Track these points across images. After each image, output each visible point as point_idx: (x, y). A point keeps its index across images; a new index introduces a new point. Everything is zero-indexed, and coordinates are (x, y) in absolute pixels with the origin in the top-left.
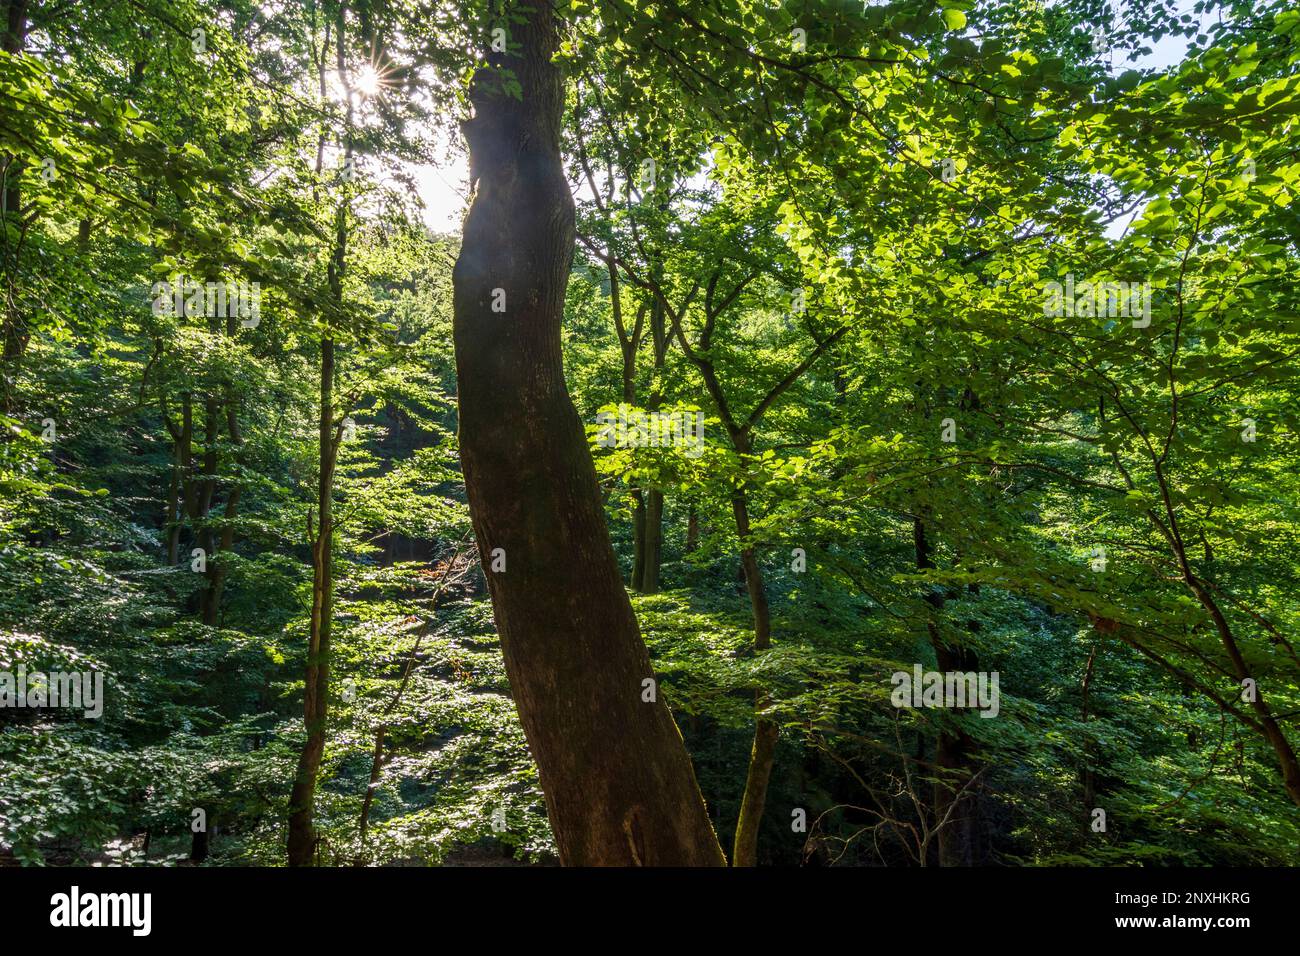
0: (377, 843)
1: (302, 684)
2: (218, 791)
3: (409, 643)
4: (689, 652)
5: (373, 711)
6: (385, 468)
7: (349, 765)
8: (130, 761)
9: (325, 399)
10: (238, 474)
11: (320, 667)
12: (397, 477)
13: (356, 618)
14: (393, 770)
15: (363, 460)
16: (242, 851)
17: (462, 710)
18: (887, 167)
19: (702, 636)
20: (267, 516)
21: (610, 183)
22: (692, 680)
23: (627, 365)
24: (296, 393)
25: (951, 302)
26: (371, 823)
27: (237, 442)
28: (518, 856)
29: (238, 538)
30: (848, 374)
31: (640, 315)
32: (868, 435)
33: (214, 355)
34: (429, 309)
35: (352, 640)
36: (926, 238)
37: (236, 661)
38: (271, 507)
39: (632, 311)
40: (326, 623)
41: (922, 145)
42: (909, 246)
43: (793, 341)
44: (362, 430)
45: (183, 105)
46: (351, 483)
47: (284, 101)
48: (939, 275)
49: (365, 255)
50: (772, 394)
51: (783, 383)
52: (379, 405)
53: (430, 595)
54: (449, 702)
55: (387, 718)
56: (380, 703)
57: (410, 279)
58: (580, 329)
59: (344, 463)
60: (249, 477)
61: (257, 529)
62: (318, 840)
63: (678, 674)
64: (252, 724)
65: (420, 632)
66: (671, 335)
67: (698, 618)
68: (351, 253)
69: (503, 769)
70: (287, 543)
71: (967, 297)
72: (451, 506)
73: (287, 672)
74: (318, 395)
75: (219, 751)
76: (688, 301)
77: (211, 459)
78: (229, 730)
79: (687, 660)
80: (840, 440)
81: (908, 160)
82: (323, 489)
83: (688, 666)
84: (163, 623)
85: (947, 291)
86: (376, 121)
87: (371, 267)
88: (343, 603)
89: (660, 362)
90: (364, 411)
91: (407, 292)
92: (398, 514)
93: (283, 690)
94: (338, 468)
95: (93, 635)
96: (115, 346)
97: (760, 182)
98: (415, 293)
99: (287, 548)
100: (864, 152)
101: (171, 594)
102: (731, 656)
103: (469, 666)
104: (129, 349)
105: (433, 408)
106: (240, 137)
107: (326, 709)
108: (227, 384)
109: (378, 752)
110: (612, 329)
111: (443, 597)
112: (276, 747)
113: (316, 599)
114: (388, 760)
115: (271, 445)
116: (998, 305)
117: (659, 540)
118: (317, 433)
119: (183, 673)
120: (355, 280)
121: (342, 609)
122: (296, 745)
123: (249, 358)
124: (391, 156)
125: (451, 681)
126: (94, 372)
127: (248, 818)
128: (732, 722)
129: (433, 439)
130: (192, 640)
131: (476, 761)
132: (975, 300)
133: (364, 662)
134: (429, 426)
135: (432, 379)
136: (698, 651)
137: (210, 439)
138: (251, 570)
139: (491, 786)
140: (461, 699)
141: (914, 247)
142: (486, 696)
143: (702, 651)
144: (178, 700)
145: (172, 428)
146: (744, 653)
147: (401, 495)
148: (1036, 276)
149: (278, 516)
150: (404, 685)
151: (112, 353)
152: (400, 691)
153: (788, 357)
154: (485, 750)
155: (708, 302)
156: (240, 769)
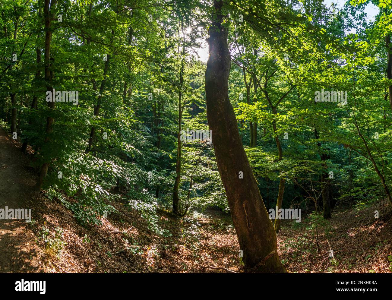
0: (191, 203)
1: (176, 164)
2: (160, 184)
3: (197, 157)
4: (263, 162)
5: (190, 172)
6: (192, 117)
7: (185, 183)
8: (146, 173)
9: (180, 102)
10: (164, 118)
11: (179, 161)
12: (195, 119)
13: (186, 151)
14: (195, 186)
15: (188, 115)
16: (165, 198)
17: (210, 174)
18: (299, 50)
19: (266, 157)
20: (169, 127)
21: (243, 49)
22: (264, 169)
23: (248, 92)
24: (174, 101)
25: (316, 80)
26: (190, 198)
27: (164, 111)
28: (223, 211)
29: (164, 131)
30: (300, 94)
31: (251, 80)
32: (300, 109)
33: (160, 93)
34: (202, 80)
35: (185, 156)
36: (309, 66)
37: (163, 157)
38: (170, 125)
39: (249, 79)
40: (180, 151)
41: (306, 45)
42: (306, 67)
43: (287, 86)
44: (187, 109)
45: (155, 45)
46: (186, 120)
47: (171, 40)
48: (313, 74)
49: (187, 70)
50: (282, 98)
51: (284, 96)
52: (191, 103)
53: (202, 147)
54: (207, 172)
55: (193, 174)
56: (192, 170)
57: (197, 74)
58: (237, 83)
59: (184, 116)
60: (166, 118)
61: (167, 130)
62: (179, 199)
63: (260, 167)
64: (166, 171)
65: (200, 155)
66: (258, 85)
67: (264, 154)
68: (185, 70)
69: (219, 190)
70: (173, 133)
71: (319, 79)
72: (207, 126)
73: (173, 161)
74: (178, 101)
75: (160, 175)
76: (262, 76)
77: (159, 114)
78: (162, 171)
79: (262, 164)
80: (294, 111)
81: (304, 48)
82: (180, 121)
83: (263, 165)
84: (151, 147)
85: (315, 78)
86: (189, 40)
87: (189, 72)
88: (184, 147)
89: (256, 91)
90: (188, 105)
91: (197, 76)
92: (195, 128)
93: (172, 165)
94: (183, 117)
95: (140, 147)
96: (144, 92)
97: (273, 51)
98: (199, 77)
99: (173, 134)
100: (294, 46)
101: (153, 142)
102: (273, 162)
103: (211, 164)
104: (146, 93)
105: (202, 103)
106: (163, 49)
107: (180, 170)
108: (162, 99)
109: (191, 182)
110: (244, 83)
111: (205, 147)
112: (171, 177)
113: (178, 145)
114: (193, 184)
115: (170, 112)
116: (325, 81)
117: (256, 134)
118: (178, 109)
119: (155, 158)
120: (186, 76)
121: (184, 149)
122: (174, 177)
123: (166, 94)
124: (192, 47)
125: (208, 167)
126: (141, 97)
127: (165, 191)
128: (273, 179)
129: (202, 111)
130: (156, 151)
131: (212, 187)
132: (320, 79)
133: (188, 161)
134: (202, 108)
135: (202, 97)
136: (265, 161)
137: (159, 110)
138: (166, 138)
139: (216, 194)
140: (210, 172)
141: (307, 68)
142: (215, 172)
143: (266, 161)
144: (154, 163)
145: (153, 108)
146: (276, 161)
147: (196, 123)
148: (332, 75)
149: (171, 127)
150: (197, 167)
151: (143, 94)
152: (196, 168)
153: (286, 89)
154: (214, 185)
155: (266, 76)
156: (164, 180)
